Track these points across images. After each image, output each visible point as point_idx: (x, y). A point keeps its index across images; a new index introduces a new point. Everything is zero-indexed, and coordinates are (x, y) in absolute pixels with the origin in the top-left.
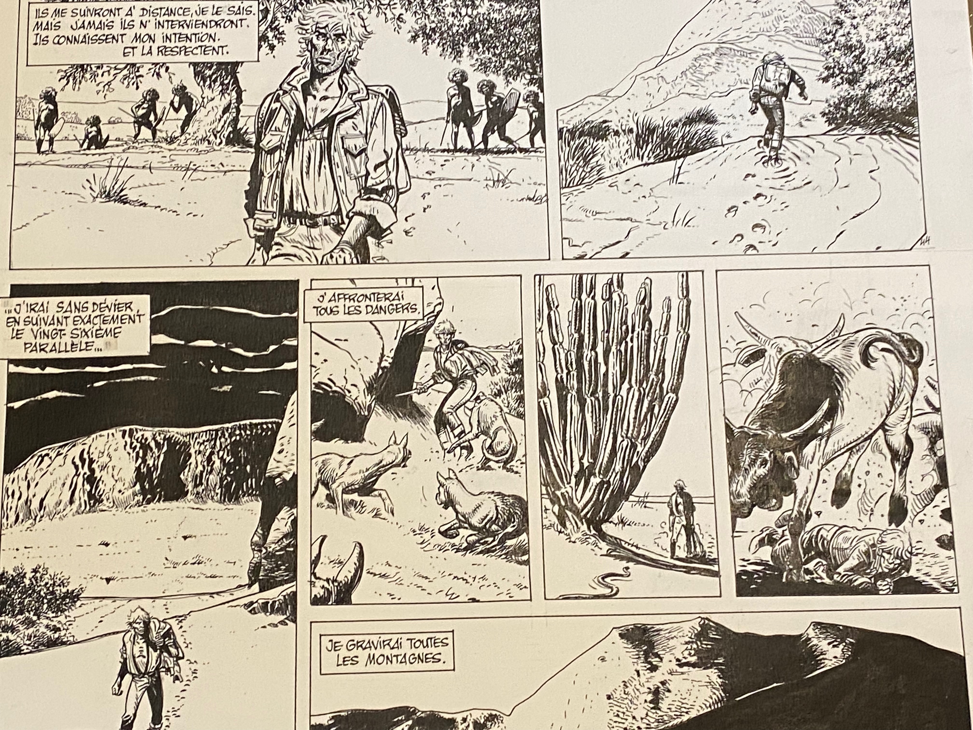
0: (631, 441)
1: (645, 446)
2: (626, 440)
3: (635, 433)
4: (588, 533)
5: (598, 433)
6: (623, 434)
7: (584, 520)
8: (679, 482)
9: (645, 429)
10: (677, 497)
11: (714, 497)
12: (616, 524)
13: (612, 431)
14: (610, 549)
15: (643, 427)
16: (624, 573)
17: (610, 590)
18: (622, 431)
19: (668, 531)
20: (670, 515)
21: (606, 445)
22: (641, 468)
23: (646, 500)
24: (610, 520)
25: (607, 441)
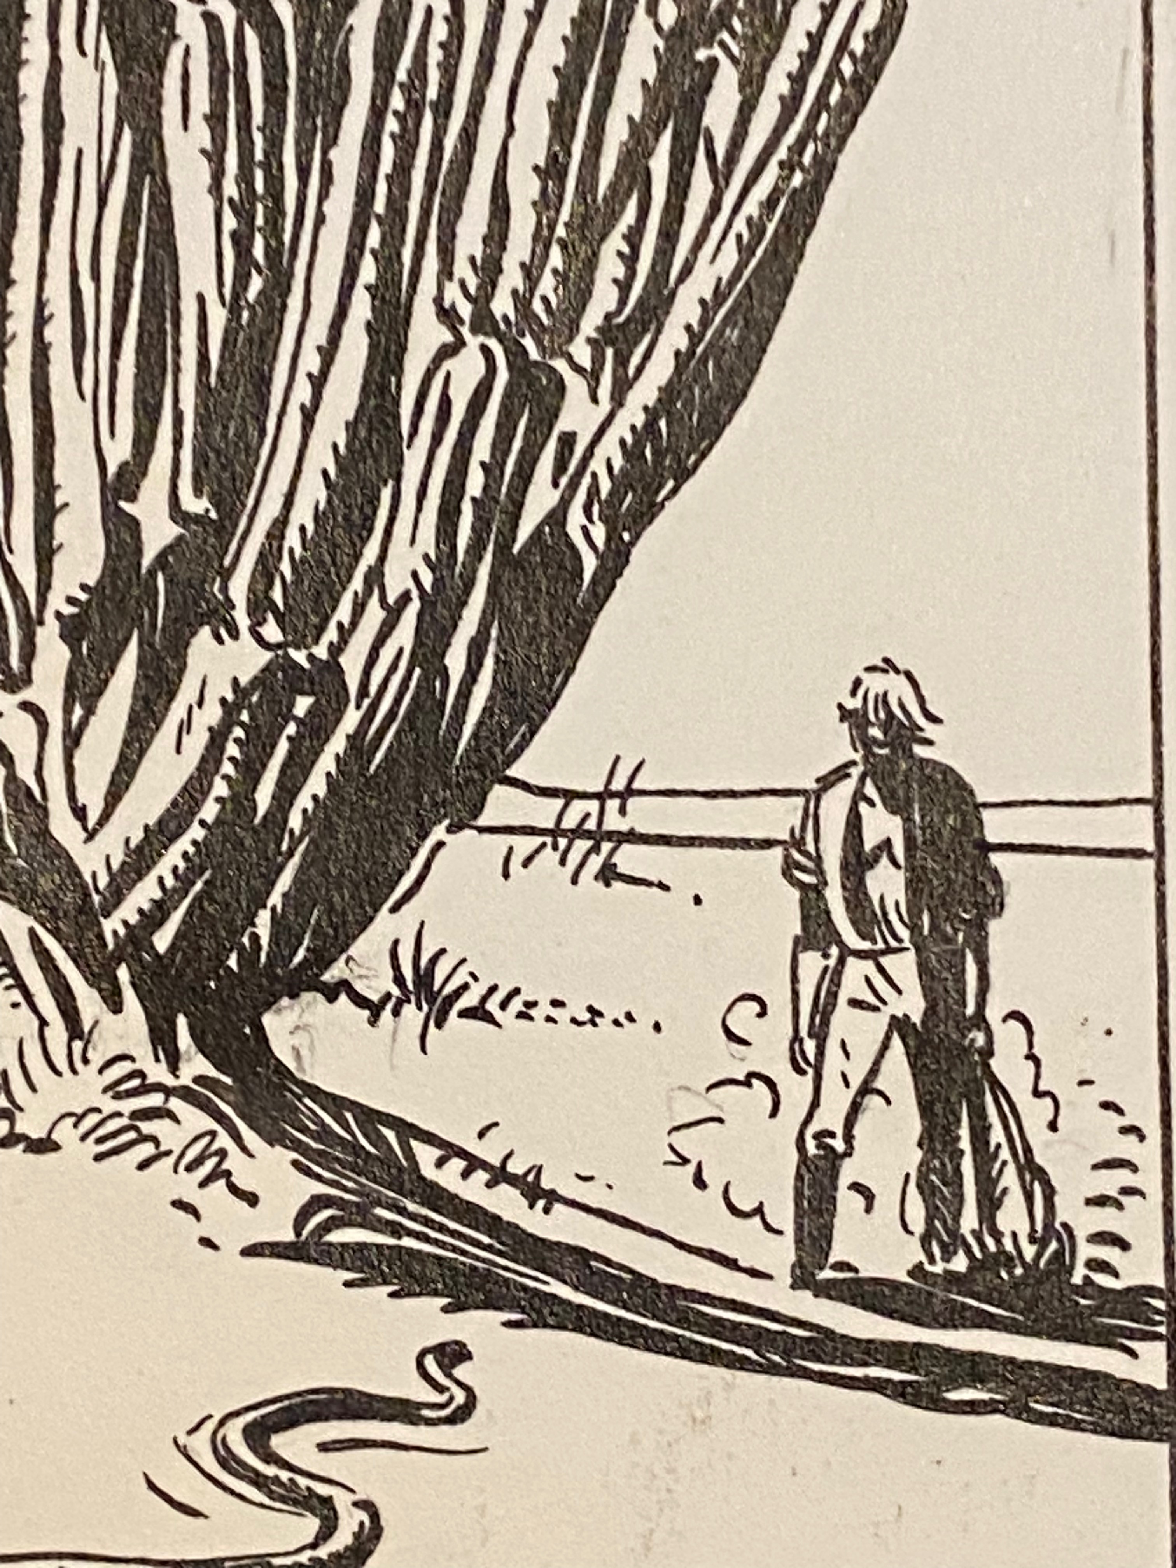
0: (516, 353)
1: (618, 400)
2: (473, 342)
3: (547, 284)
4: (158, 1073)
5: (256, 283)
6: (452, 293)
7: (123, 974)
8: (875, 684)
9: (631, 260)
10: (859, 796)
11: (1157, 803)
12: (375, 1010)
13: (368, 272)
14: (317, 1203)
15: (616, 242)
16: (424, 1393)
17: (311, 1525)
18: (446, 272)
19: (782, 1073)
20: (801, 945)
21: (319, 382)
22: (590, 563)
23: (614, 822)
24: (331, 975)
25: (328, 354)
